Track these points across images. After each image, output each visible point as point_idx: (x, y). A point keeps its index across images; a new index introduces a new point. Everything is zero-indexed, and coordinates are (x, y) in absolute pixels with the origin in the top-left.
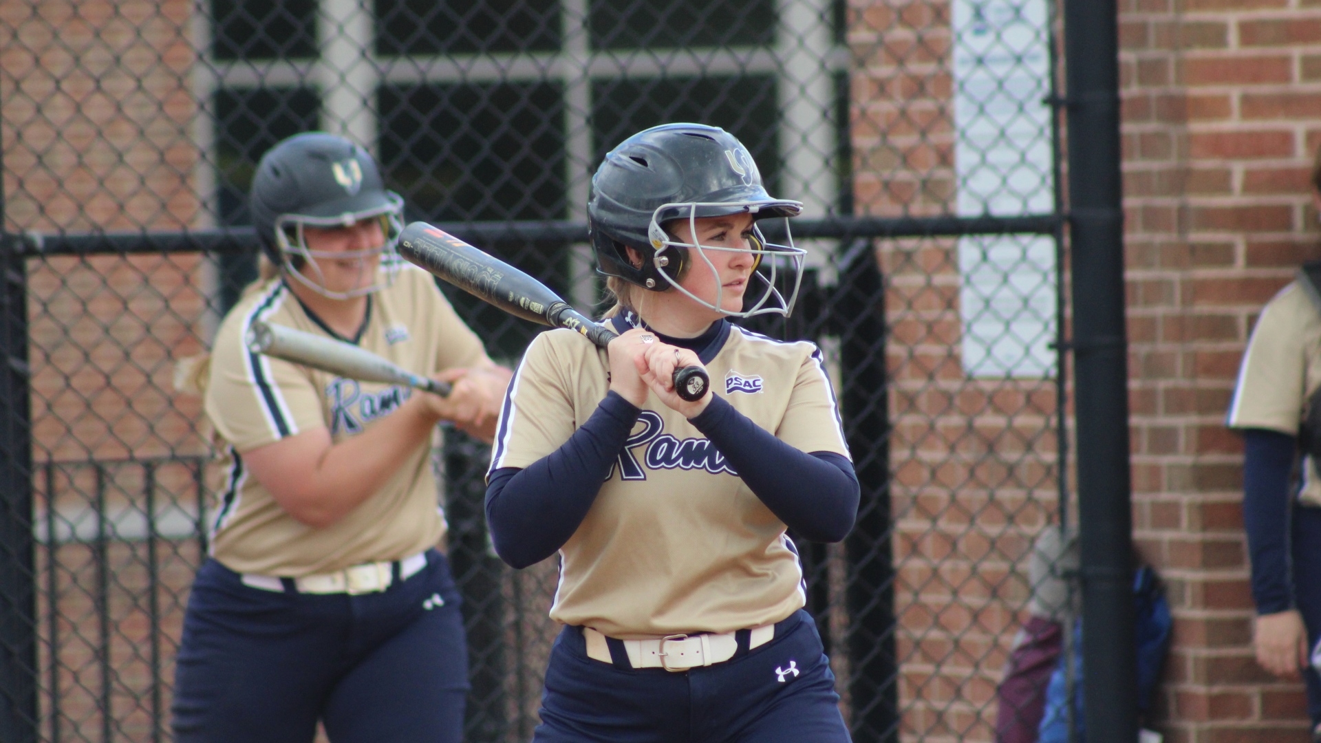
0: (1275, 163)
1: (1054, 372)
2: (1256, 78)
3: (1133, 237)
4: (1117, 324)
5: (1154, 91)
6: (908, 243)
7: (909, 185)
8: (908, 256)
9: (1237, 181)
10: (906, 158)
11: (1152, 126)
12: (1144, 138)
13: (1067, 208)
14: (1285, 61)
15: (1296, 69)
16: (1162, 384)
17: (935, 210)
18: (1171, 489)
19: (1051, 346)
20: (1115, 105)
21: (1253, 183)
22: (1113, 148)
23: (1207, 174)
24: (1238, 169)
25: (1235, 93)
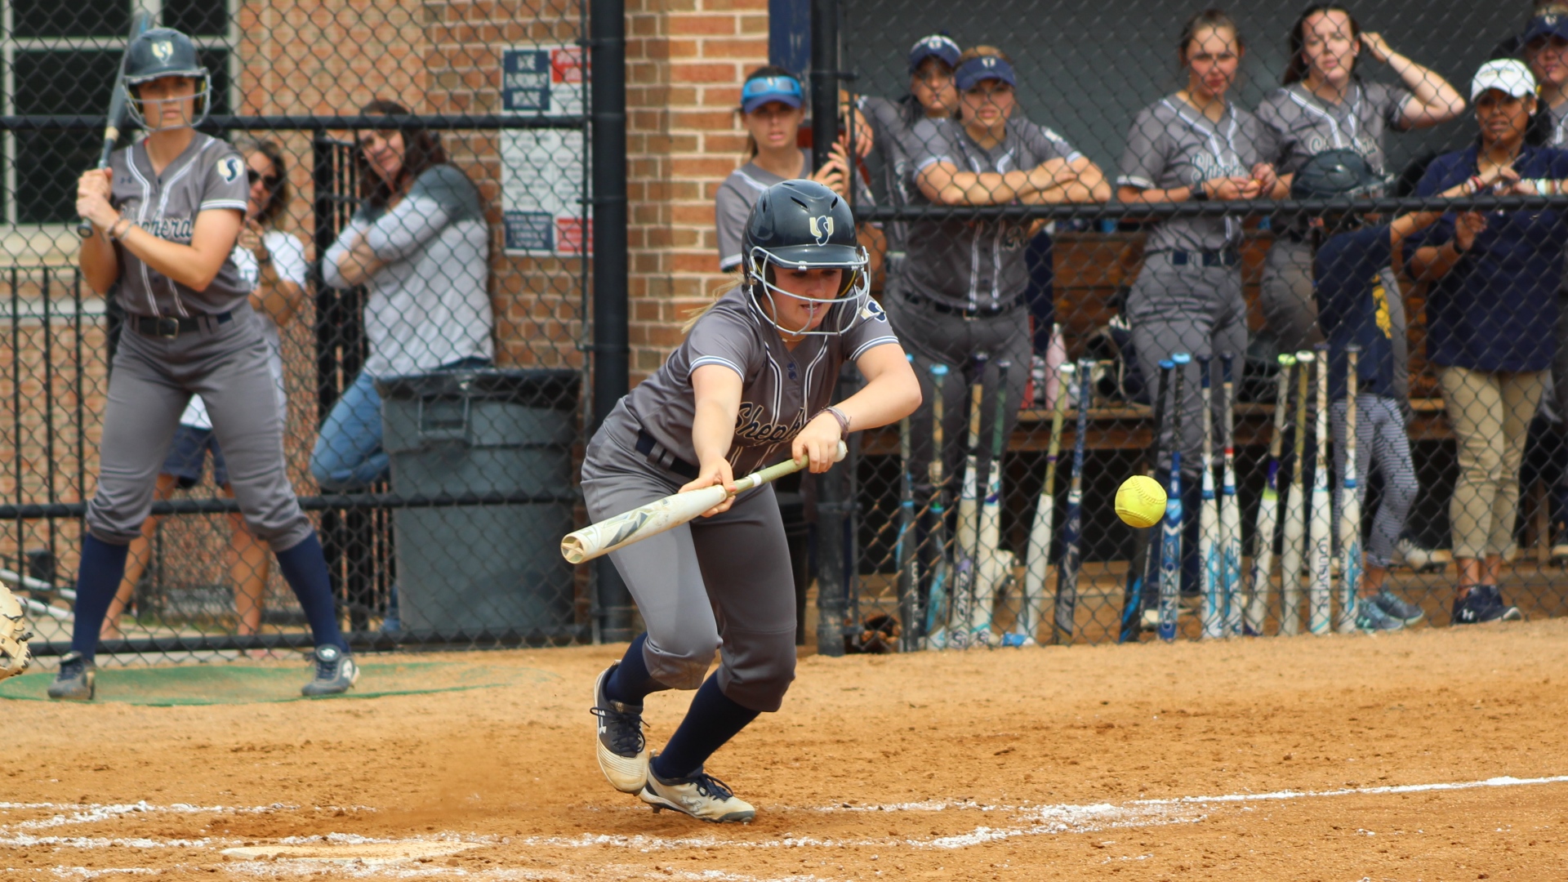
0: (724, 86)
1: (580, 216)
2: (713, 31)
3: (632, 131)
4: (622, 187)
5: (644, 38)
6: (463, 134)
7: (466, 97)
8: (464, 143)
9: (700, 96)
10: (465, 79)
11: (644, 60)
12: (637, 67)
13: (589, 113)
14: (731, 19)
15: (738, 25)
16: (646, 227)
17: (484, 113)
18: (651, 294)
19: (578, 201)
20: (622, 44)
21: (710, 98)
22: (621, 74)
23: (681, 91)
24: (701, 89)
25: (699, 39)
